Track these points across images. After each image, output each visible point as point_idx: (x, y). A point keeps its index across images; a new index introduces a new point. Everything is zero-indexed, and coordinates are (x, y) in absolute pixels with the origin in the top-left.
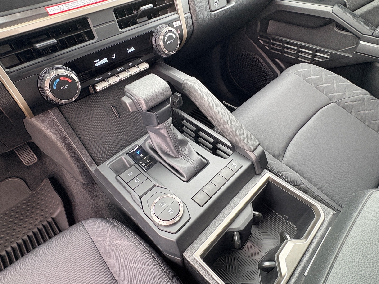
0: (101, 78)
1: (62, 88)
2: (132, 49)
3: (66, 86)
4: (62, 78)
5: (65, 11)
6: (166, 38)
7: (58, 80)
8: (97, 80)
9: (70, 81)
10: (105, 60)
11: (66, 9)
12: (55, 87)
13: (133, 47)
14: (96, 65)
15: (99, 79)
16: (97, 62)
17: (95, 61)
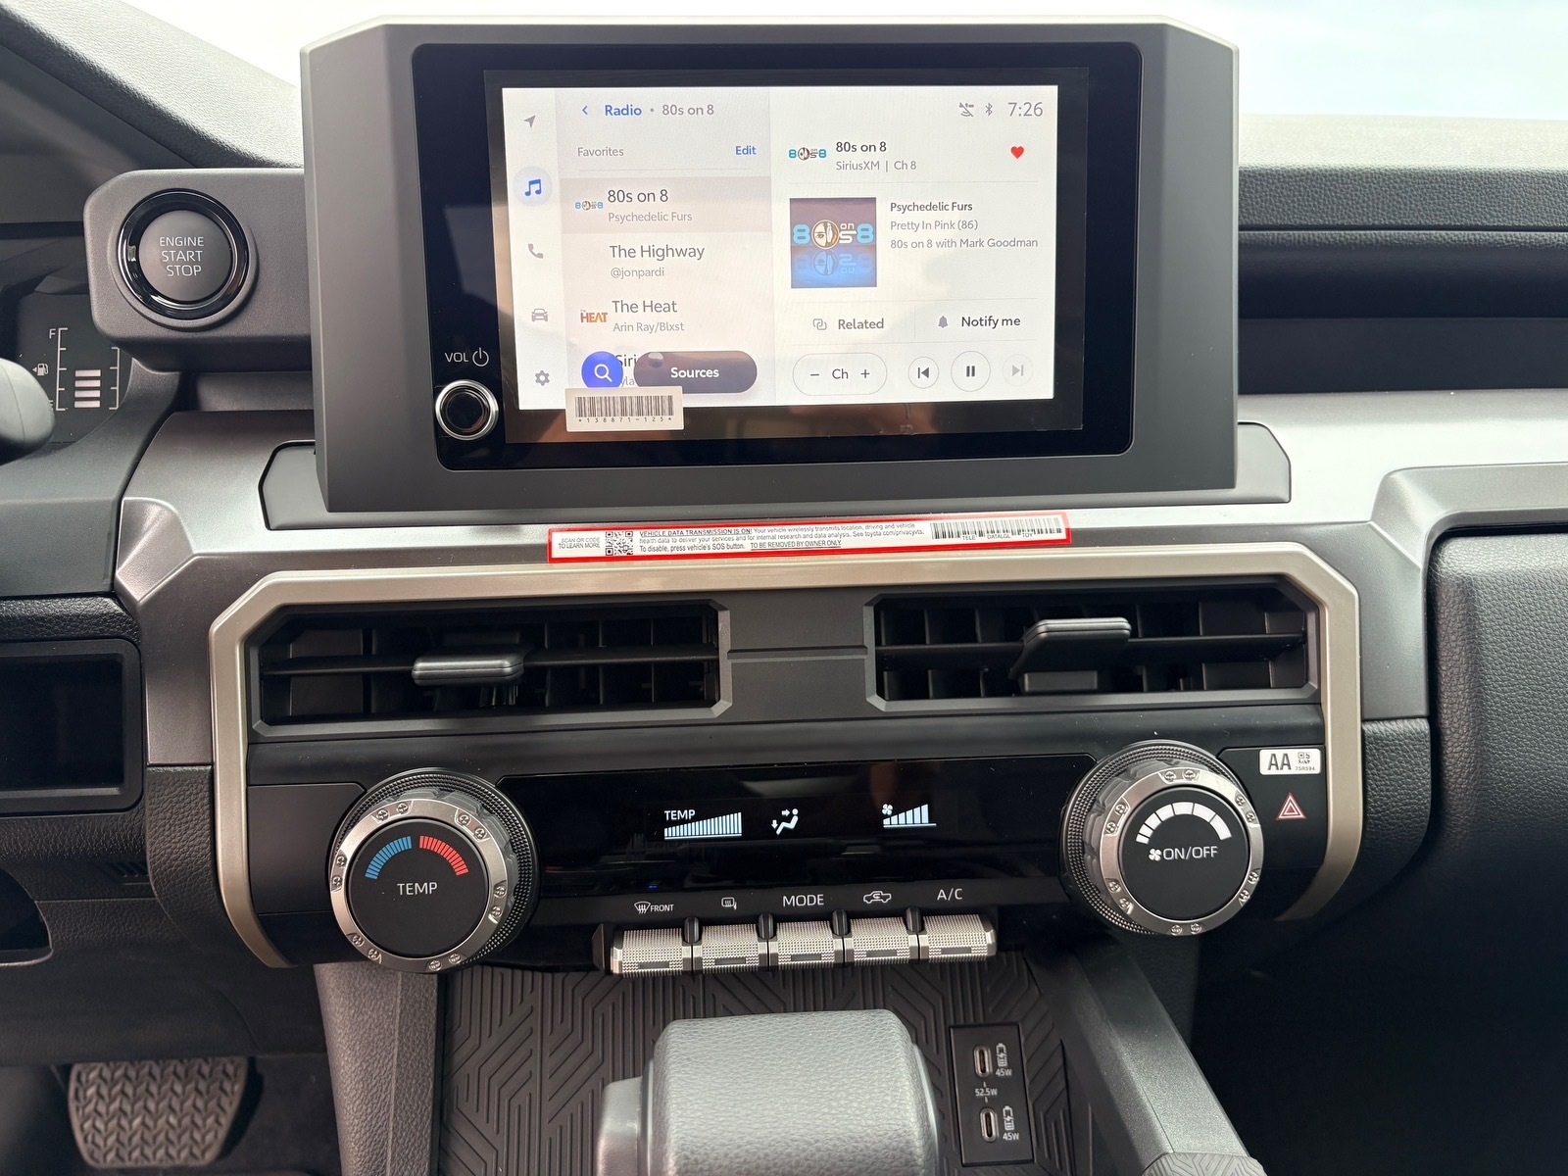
0: (666, 908)
1: (406, 888)
2: (918, 817)
3: (429, 887)
4: (426, 842)
5: (631, 558)
6: (1153, 821)
7: (404, 843)
8: (642, 909)
9: (461, 868)
10: (729, 825)
11: (637, 552)
12: (373, 872)
13: (925, 808)
14: (670, 833)
15: (656, 908)
16: (683, 822)
17: (671, 814)
